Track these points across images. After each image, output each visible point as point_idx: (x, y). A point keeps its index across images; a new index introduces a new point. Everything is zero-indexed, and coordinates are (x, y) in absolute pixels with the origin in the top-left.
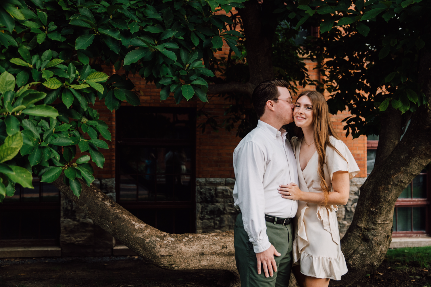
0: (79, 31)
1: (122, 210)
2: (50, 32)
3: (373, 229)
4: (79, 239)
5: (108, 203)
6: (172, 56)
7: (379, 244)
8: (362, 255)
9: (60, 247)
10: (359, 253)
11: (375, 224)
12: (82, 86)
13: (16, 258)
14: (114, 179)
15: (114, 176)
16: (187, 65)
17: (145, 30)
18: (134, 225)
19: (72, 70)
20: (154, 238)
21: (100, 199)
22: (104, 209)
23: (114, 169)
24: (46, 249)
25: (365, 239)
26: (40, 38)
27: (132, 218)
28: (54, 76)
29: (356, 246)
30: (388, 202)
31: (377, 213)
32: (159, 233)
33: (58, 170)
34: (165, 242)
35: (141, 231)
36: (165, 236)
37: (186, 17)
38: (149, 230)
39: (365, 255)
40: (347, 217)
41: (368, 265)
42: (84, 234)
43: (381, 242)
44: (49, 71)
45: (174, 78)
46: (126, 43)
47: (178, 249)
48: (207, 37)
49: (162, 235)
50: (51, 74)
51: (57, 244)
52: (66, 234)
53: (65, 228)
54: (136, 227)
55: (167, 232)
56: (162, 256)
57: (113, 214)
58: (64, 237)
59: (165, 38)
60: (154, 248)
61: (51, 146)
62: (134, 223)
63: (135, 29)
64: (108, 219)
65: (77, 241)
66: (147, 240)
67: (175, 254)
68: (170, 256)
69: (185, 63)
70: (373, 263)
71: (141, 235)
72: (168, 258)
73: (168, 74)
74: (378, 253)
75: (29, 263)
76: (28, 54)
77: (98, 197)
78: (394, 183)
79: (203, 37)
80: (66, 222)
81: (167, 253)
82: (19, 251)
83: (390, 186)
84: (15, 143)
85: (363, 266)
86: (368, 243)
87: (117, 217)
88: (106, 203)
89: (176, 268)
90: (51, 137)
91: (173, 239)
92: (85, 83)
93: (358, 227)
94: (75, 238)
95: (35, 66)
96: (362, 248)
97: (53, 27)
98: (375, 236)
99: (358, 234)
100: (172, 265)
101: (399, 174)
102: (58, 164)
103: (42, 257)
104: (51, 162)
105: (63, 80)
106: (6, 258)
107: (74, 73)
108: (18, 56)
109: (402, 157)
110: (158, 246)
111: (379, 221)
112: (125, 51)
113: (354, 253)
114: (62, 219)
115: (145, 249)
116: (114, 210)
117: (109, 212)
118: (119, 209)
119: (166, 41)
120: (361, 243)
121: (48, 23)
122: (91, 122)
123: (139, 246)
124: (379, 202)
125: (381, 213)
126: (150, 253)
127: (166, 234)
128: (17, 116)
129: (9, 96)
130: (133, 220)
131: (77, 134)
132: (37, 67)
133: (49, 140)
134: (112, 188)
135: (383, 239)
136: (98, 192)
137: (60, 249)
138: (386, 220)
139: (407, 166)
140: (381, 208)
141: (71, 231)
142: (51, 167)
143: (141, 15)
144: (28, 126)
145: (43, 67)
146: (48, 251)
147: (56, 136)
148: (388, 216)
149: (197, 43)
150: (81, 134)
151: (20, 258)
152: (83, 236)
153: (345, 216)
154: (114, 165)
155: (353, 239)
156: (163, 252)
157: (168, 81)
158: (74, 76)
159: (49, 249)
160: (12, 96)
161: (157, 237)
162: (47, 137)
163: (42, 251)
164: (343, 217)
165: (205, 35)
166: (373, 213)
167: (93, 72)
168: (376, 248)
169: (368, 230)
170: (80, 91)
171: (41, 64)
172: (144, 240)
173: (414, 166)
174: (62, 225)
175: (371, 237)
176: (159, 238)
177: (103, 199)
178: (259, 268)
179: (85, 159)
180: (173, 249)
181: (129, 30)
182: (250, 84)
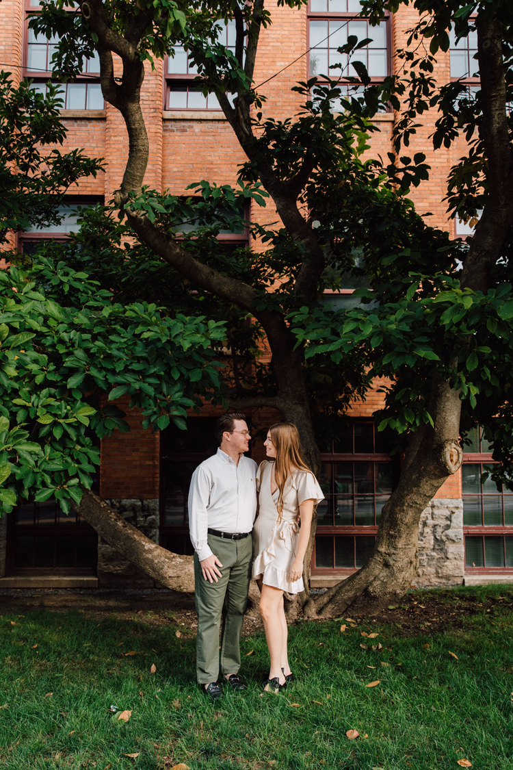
0: (72, 371)
1: (133, 530)
2: (49, 372)
3: (394, 554)
4: (118, 568)
5: (120, 524)
6: (151, 391)
7: (401, 571)
8: (382, 581)
9: (97, 577)
10: (379, 579)
11: (395, 549)
12: (71, 420)
13: (50, 588)
14: (158, 500)
15: (158, 496)
16: (169, 397)
17: (130, 368)
18: (144, 546)
19: (63, 406)
20: (163, 559)
21: (113, 520)
22: (116, 530)
23: (157, 488)
24: (82, 579)
25: (386, 565)
26: (39, 379)
27: (143, 539)
28: (47, 412)
29: (377, 572)
30: (406, 524)
31: (396, 537)
32: (169, 554)
33: (50, 491)
34: (173, 563)
35: (150, 551)
36: (174, 557)
37: (170, 352)
38: (159, 551)
39: (386, 582)
40: (437, 547)
41: (389, 593)
42: (123, 562)
43: (403, 568)
44: (43, 409)
45: (155, 409)
46: (112, 379)
47: (186, 570)
48: (188, 370)
49: (172, 556)
50: (45, 411)
51: (95, 574)
52: (104, 562)
53: (103, 555)
54: (146, 548)
55: (177, 553)
56: (170, 577)
57: (125, 535)
58: (102, 565)
59: (148, 374)
60: (162, 569)
61: (44, 471)
62: (144, 543)
63: (120, 367)
64: (119, 539)
65: (116, 570)
66: (156, 561)
67: (183, 575)
68: (178, 577)
69: (166, 395)
70: (395, 591)
71: (150, 556)
72: (176, 579)
73: (150, 405)
74: (401, 580)
75: (63, 593)
76: (28, 395)
77: (111, 518)
78: (409, 504)
79: (184, 371)
80: (102, 548)
81: (175, 575)
82: (52, 580)
83: (405, 508)
84: (5, 472)
85: (385, 594)
86: (389, 568)
87: (128, 538)
88: (118, 523)
89: (185, 590)
90: (45, 463)
91: (182, 561)
92: (75, 417)
93: (379, 551)
94: (114, 567)
95: (33, 404)
96: (383, 574)
97: (52, 367)
98: (396, 561)
99: (379, 559)
100: (180, 586)
101: (412, 494)
102: (51, 486)
103: (77, 588)
104: (44, 484)
105: (55, 415)
106: (39, 588)
107: (66, 408)
108: (19, 397)
109: (414, 477)
110: (166, 567)
111: (400, 546)
112: (110, 387)
113: (375, 579)
114: (99, 545)
115: (154, 570)
116: (126, 530)
117: (121, 532)
118: (131, 529)
119: (150, 376)
120: (383, 569)
121: (48, 364)
122: (83, 448)
123: (148, 567)
124: (397, 525)
125: (400, 537)
126: (159, 574)
127: (175, 555)
128: (8, 451)
129: (4, 435)
130: (143, 541)
131: (69, 460)
132: (35, 405)
133: (43, 466)
134: (154, 510)
135: (405, 566)
136: (111, 512)
137: (97, 579)
138: (408, 545)
139: (419, 486)
140: (399, 531)
141: (110, 559)
142: (45, 489)
143: (130, 352)
144: (25, 455)
145: (40, 404)
146: (83, 580)
147: (49, 462)
148: (409, 541)
149: (176, 376)
150: (73, 459)
151: (53, 588)
152: (122, 564)
153: (434, 546)
154: (158, 484)
155: (374, 565)
156: (171, 573)
157: (150, 412)
158: (65, 411)
159: (85, 579)
160: (7, 435)
161: (166, 557)
162: (41, 464)
163: (77, 580)
164: (432, 547)
165: (186, 368)
166: (392, 536)
167: (84, 406)
168: (398, 575)
169: (389, 555)
170: (70, 425)
171: (38, 402)
172: (153, 561)
173: (426, 487)
174: (99, 552)
175: (391, 562)
176: (168, 558)
177: (116, 520)
178: (205, 575)
179: (74, 481)
180: (181, 571)
181: (115, 368)
182: (278, 398)
